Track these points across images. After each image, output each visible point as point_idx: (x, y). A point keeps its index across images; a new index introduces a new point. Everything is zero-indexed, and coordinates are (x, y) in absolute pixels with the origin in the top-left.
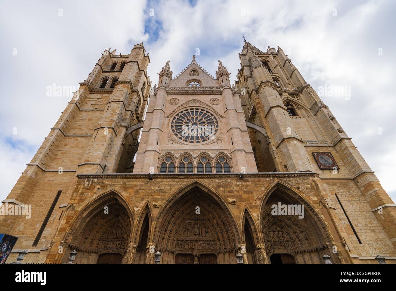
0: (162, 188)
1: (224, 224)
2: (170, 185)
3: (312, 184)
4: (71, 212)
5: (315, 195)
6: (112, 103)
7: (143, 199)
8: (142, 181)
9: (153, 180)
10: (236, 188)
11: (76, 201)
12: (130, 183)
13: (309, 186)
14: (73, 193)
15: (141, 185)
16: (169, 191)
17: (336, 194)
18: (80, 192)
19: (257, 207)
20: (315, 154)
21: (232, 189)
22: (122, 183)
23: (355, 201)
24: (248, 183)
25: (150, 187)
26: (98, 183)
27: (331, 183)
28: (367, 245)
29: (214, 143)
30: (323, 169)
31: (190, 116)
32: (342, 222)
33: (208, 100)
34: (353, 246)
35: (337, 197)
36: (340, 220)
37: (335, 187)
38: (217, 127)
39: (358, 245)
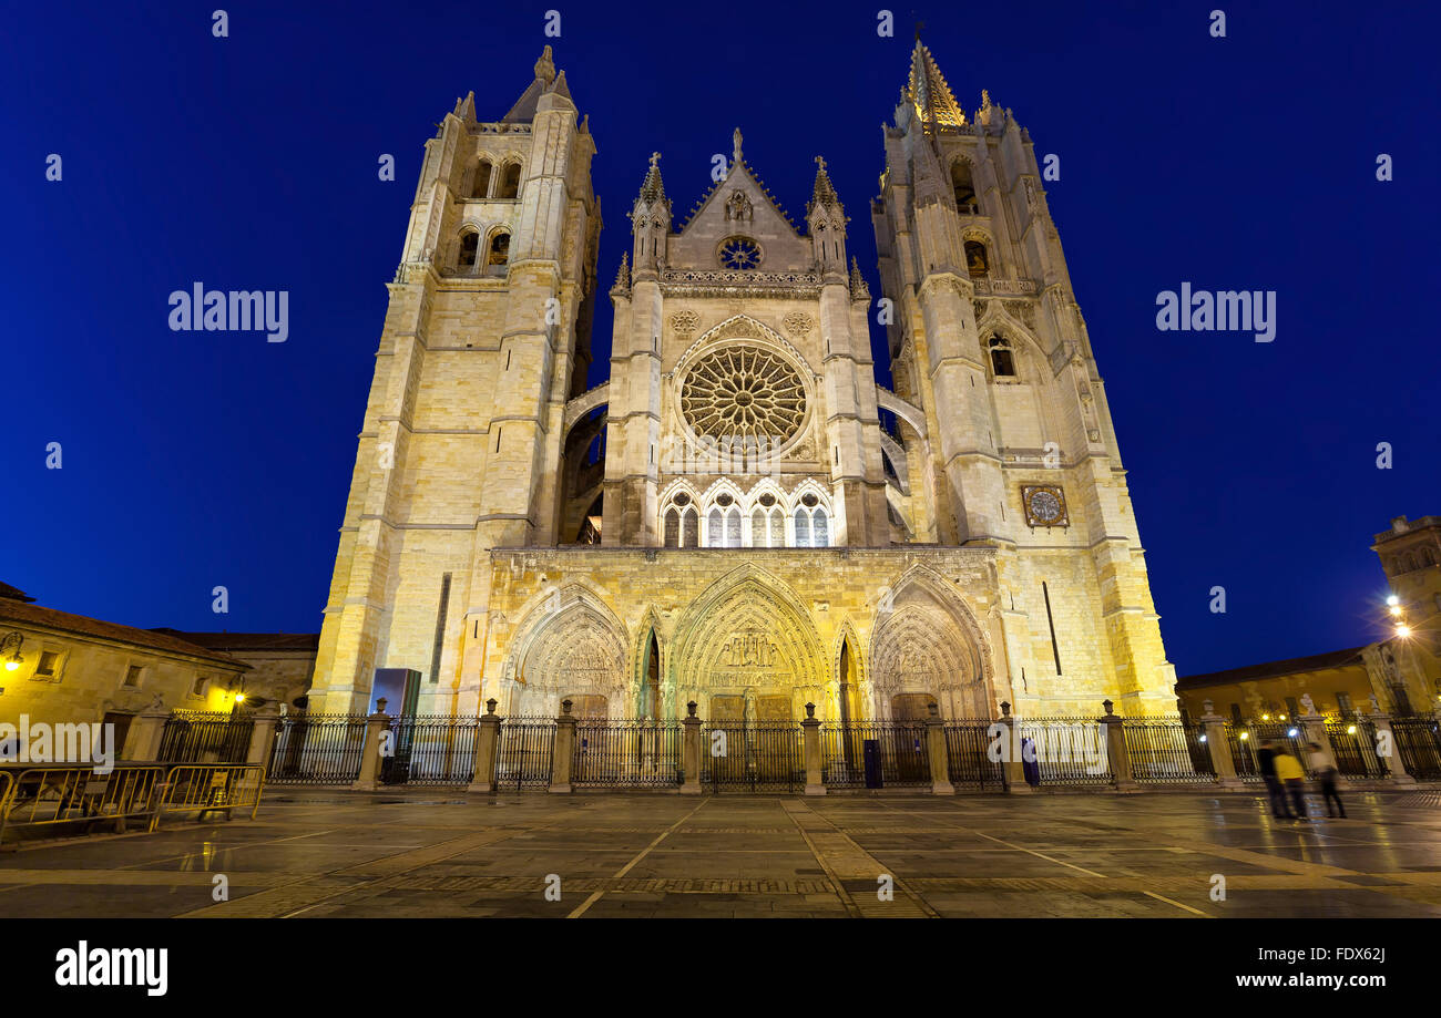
0: (678, 579)
1: (806, 644)
2: (694, 574)
3: (985, 571)
4: (500, 626)
5: (985, 593)
6: (516, 338)
7: (640, 603)
8: (633, 564)
9: (657, 562)
10: (832, 580)
11: (505, 605)
12: (609, 569)
13: (979, 575)
14: (494, 589)
15: (632, 572)
16: (692, 586)
17: (1044, 583)
18: (506, 587)
19: (867, 616)
20: (1027, 490)
21: (823, 581)
22: (591, 570)
23: (1078, 596)
24: (856, 569)
25: (652, 577)
26: (541, 569)
27: (1042, 559)
28: (1069, 678)
29: (793, 454)
30: (1033, 526)
31: (729, 373)
32: (1039, 638)
33: (781, 318)
34: (1043, 678)
35: (1044, 588)
36: (1036, 634)
37: (1047, 568)
38: (802, 407)
39: (1054, 677)
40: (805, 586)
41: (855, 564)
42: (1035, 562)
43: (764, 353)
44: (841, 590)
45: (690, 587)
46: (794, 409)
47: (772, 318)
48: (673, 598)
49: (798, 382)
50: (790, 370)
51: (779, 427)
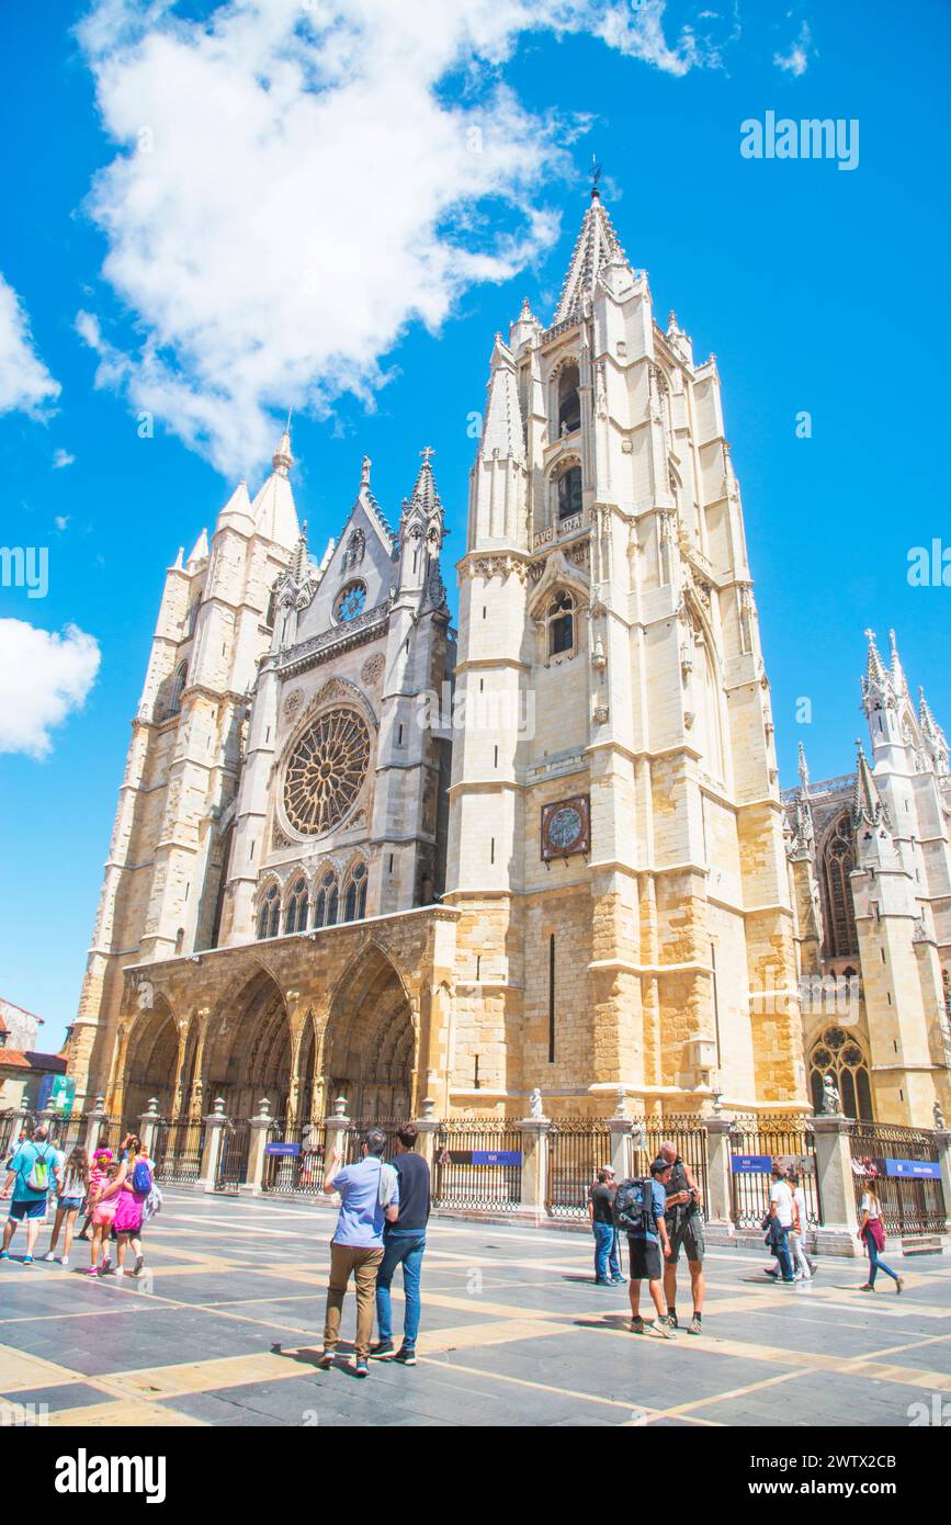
0: (212, 980)
2: (222, 973)
3: (425, 939)
5: (421, 966)
8: (190, 969)
9: (203, 966)
11: (126, 1018)
17: (553, 936)
18: (128, 1001)
19: (324, 1004)
22: (168, 979)
27: (554, 902)
28: (562, 1065)
29: (352, 823)
30: (547, 860)
31: (319, 744)
32: (536, 1013)
33: (360, 668)
34: (533, 1068)
35: (552, 943)
36: (533, 1007)
37: (559, 914)
38: (366, 765)
39: (544, 1066)
40: (287, 977)
41: (324, 946)
42: (547, 908)
43: (346, 712)
44: (310, 976)
45: (218, 986)
46: (360, 769)
47: (355, 670)
48: (206, 998)
49: (367, 737)
50: (362, 725)
51: (349, 795)
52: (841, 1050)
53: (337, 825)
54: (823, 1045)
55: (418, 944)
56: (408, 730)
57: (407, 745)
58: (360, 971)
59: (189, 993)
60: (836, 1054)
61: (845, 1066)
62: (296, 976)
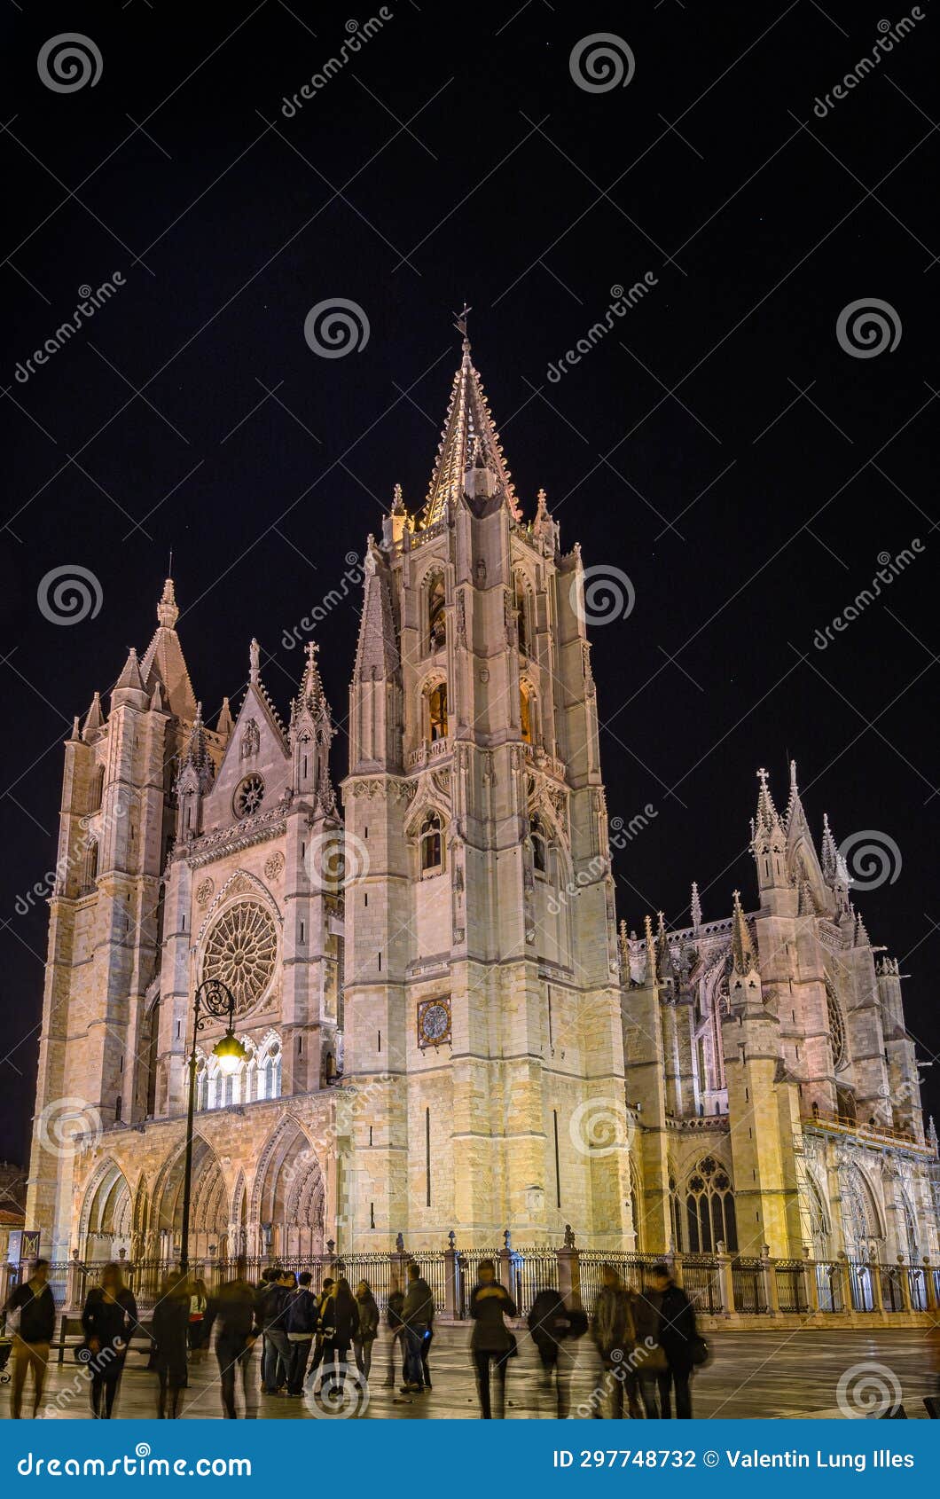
0: (156, 1146)
2: (164, 1140)
3: (328, 1114)
6: (98, 949)
9: (146, 1133)
10: (234, 1135)
11: (79, 1178)
12: (123, 1143)
15: (134, 1144)
17: (428, 1108)
18: (80, 1164)
19: (252, 1165)
20: (421, 1008)
21: (230, 1136)
22: (116, 1144)
24: (249, 1124)
25: (144, 1146)
26: (94, 1147)
27: (429, 1082)
28: (436, 1209)
29: (265, 1006)
30: (423, 1048)
31: (232, 934)
32: (416, 1169)
33: (263, 864)
34: (415, 1211)
35: (428, 1114)
36: (413, 1165)
37: (432, 1092)
38: (274, 955)
39: (424, 1209)
40: (220, 1143)
41: (249, 1118)
42: (423, 1086)
43: (253, 905)
44: (239, 1143)
45: (161, 1151)
46: (269, 959)
47: (258, 865)
48: (152, 1162)
49: (273, 930)
50: (269, 918)
51: (259, 980)
52: (712, 1177)
53: (252, 1008)
54: (698, 1173)
55: (323, 1118)
56: (308, 927)
57: (308, 941)
58: (279, 1138)
59: (136, 1157)
60: (708, 1181)
61: (715, 1191)
62: (228, 1142)
